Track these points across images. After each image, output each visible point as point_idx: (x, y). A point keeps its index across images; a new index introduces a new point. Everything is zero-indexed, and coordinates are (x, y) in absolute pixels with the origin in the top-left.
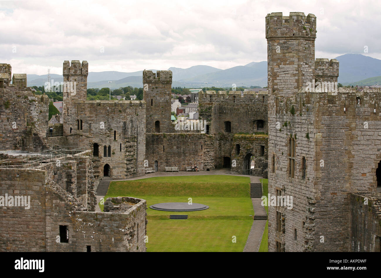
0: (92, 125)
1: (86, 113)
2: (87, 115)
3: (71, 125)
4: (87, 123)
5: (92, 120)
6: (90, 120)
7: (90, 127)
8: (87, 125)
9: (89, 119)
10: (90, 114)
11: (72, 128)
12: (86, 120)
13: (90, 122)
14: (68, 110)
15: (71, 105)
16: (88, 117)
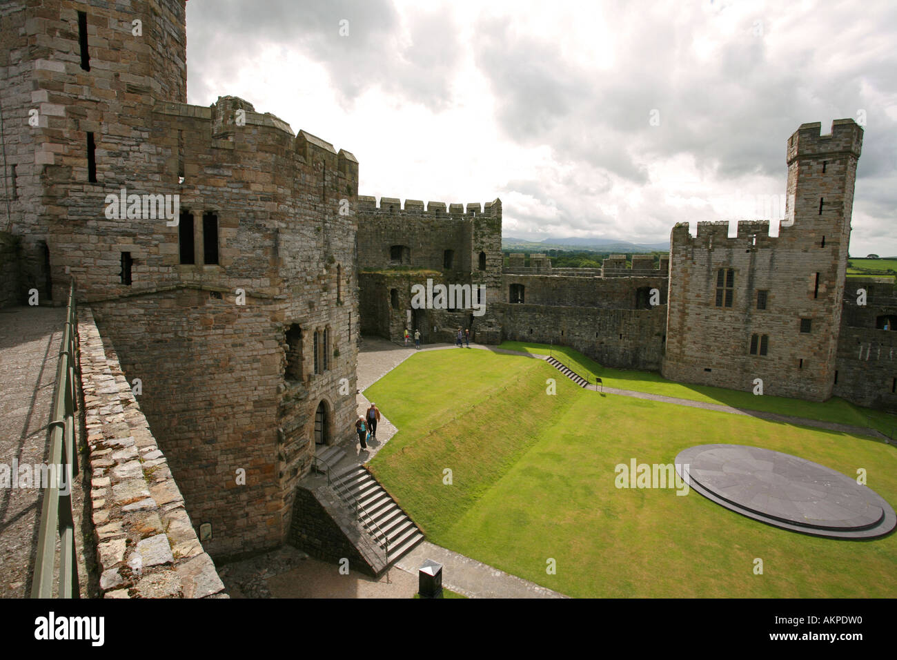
0: (284, 237)
1: (247, 176)
2: (254, 187)
3: (130, 240)
4: (259, 228)
5: (281, 216)
6: (273, 216)
7: (275, 249)
8: (254, 239)
9: (270, 206)
10: (273, 183)
11: (133, 256)
12: (247, 212)
13: (277, 224)
14: (91, 147)
15: (121, 119)
16: (262, 199)
